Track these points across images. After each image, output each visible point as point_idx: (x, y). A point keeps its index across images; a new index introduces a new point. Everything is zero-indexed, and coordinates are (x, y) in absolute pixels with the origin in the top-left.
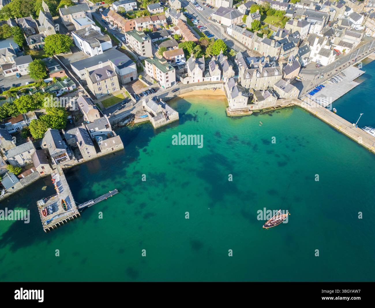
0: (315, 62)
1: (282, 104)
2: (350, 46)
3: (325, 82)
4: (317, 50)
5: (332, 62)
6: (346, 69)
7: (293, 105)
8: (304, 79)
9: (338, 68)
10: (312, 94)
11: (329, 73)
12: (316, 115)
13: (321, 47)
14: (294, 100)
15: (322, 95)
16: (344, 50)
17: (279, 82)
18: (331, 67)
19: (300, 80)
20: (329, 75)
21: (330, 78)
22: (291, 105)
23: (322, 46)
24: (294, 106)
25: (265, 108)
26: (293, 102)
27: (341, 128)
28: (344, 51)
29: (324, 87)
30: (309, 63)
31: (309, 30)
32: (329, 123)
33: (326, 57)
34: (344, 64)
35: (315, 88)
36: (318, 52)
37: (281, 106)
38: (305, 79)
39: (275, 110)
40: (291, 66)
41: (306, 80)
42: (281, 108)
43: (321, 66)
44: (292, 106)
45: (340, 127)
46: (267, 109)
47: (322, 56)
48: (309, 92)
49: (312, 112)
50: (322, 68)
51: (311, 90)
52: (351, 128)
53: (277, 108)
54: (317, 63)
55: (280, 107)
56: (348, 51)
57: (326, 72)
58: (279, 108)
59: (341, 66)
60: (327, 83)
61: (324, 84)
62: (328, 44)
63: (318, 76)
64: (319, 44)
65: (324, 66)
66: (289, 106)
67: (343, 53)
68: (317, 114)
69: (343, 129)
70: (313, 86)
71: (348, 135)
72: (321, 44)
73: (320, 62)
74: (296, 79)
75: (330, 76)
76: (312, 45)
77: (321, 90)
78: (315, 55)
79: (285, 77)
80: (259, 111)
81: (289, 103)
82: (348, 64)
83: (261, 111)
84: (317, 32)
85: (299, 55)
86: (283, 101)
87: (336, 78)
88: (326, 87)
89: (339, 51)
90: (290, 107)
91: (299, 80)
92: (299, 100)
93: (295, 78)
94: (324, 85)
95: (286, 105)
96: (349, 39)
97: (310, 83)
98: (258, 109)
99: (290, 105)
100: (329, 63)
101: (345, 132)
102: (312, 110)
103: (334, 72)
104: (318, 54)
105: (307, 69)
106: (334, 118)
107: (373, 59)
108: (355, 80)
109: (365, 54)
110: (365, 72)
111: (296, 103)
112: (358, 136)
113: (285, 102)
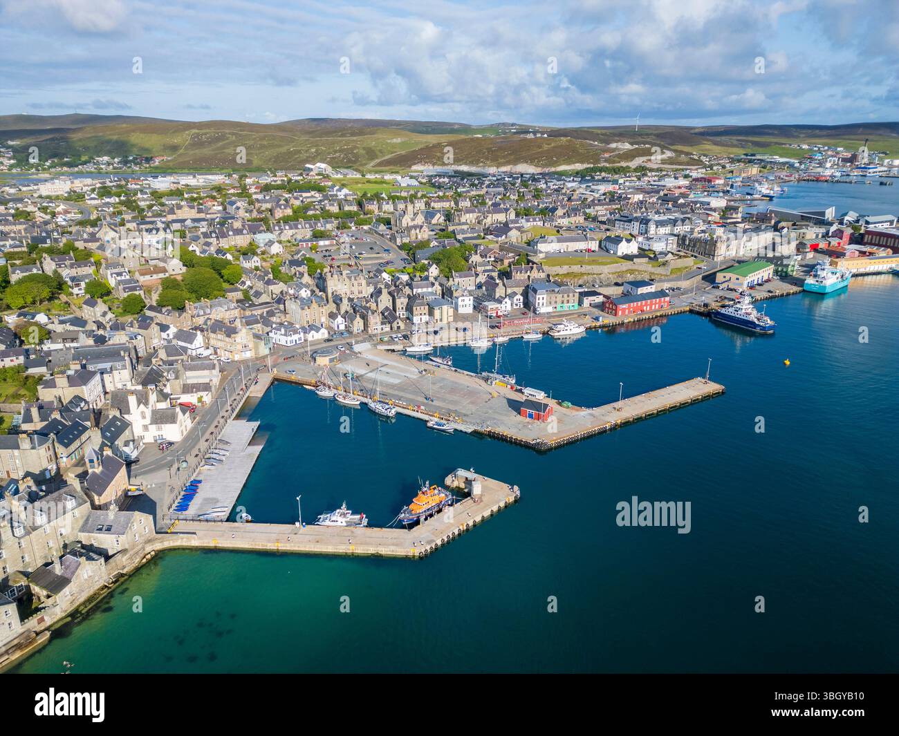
0: (153, 442)
1: (124, 567)
2: (206, 387)
3: (197, 471)
4: (144, 417)
5: (188, 429)
6: (223, 430)
7: (153, 553)
8: (149, 486)
9: (207, 436)
10: (183, 507)
11: (195, 452)
12: (217, 545)
13: (150, 408)
14: (149, 541)
15: (206, 499)
16: (198, 398)
17: (87, 520)
18: (191, 439)
19: (141, 492)
20: (197, 456)
21: (203, 460)
22: (149, 557)
23: (150, 406)
24: (156, 555)
25: (82, 600)
26: (149, 548)
27: (279, 545)
28: (200, 400)
29: (200, 482)
30: (140, 450)
31: (104, 386)
32: (251, 547)
33: (171, 423)
34: (215, 423)
35: (183, 493)
36: (148, 421)
37: (124, 571)
38: (151, 485)
39: (114, 590)
40: (102, 472)
41: (154, 486)
42: (126, 577)
43: (171, 444)
44: (153, 558)
45: (276, 544)
46: (90, 600)
47: (163, 425)
48: (174, 507)
49: (205, 545)
50: (173, 447)
51: (176, 502)
52: (296, 534)
53: (114, 582)
54: (159, 441)
55: (122, 575)
56: (207, 398)
57: (187, 451)
58: (122, 579)
59: (212, 429)
60: (202, 472)
61: (196, 476)
62: (162, 399)
63: (175, 466)
64: (142, 405)
65: (178, 442)
66: (144, 560)
67: (200, 404)
68: (218, 543)
69: (285, 545)
70: (176, 492)
71: (300, 549)
72: (146, 404)
73: (164, 437)
74: (130, 494)
75: (200, 455)
76: (128, 413)
77: (198, 491)
78: (146, 428)
79: (99, 502)
80: (69, 619)
81: (142, 555)
82: (222, 421)
83: (74, 614)
84: (124, 383)
85: (106, 442)
86: (124, 559)
87: (214, 456)
88: (206, 480)
89: (191, 403)
90: (149, 562)
91: (137, 493)
92: (160, 536)
93: (127, 493)
94: (198, 479)
95: (137, 562)
96: (197, 377)
97: (168, 489)
98: (64, 615)
99: (145, 557)
100: (185, 433)
101: (291, 546)
102: (201, 541)
103: (203, 445)
104: (150, 424)
105: (141, 463)
106: (256, 534)
107: (260, 395)
108: (252, 442)
109: (241, 393)
110: (259, 422)
111: (158, 546)
112: (318, 542)
113: (131, 558)
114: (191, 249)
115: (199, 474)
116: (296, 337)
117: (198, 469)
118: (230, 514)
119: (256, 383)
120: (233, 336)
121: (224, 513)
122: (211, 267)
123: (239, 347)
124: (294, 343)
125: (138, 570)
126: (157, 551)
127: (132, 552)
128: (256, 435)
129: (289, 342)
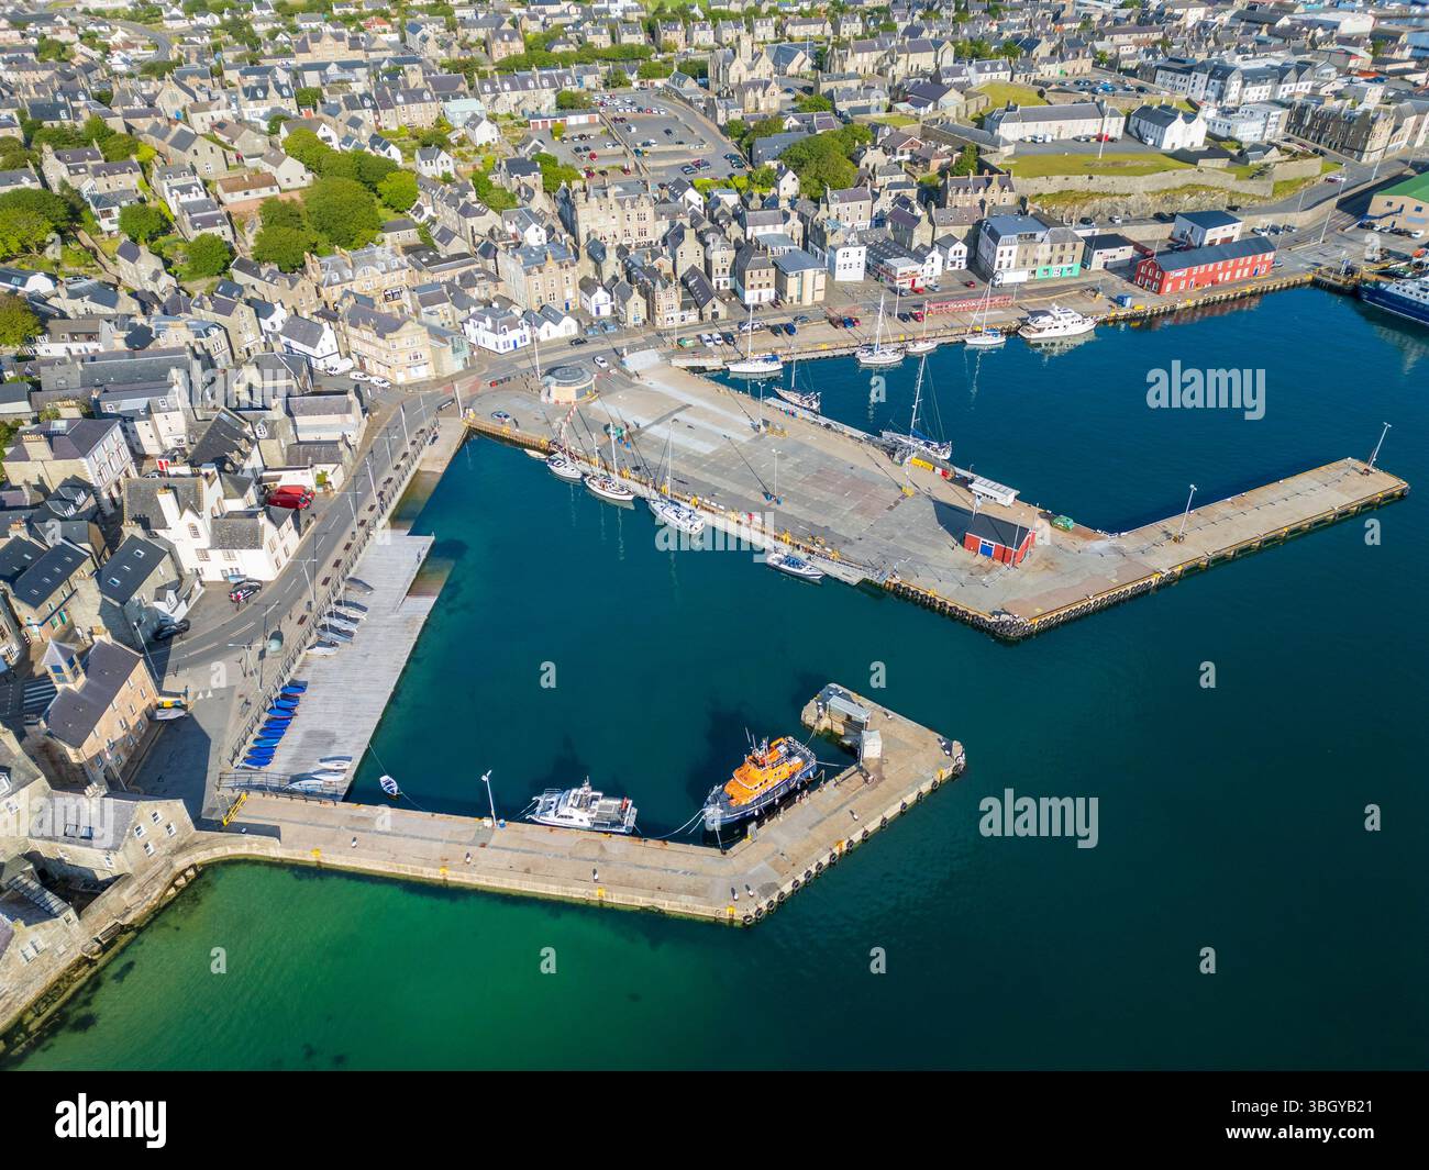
0: (223, 580)
1: (128, 911)
2: (332, 454)
3: (300, 660)
4: (196, 535)
5: (292, 551)
6: (360, 556)
7: (191, 873)
8: (200, 696)
9: (327, 570)
10: (261, 756)
11: (299, 609)
12: (322, 861)
13: (207, 514)
14: (182, 849)
15: (310, 734)
16: (318, 476)
18: (294, 577)
19: (182, 713)
20: (302, 620)
21: (314, 632)
22: (181, 882)
24: (199, 875)
25: (29, 1000)
26: (181, 862)
27: (448, 873)
28: (321, 479)
29: (301, 687)
30: (195, 600)
31: (136, 447)
32: (391, 871)
33: (251, 547)
34: (346, 539)
35: (265, 716)
36: (204, 541)
37: (128, 920)
38: (205, 693)
39: (104, 968)
40: (86, 688)
41: (210, 695)
42: (131, 934)
43: (254, 588)
44: (191, 884)
45: (441, 871)
47: (235, 551)
49: (298, 858)
50: (260, 595)
51: (251, 738)
52: (483, 845)
53: (104, 949)
54: (233, 581)
55: (123, 930)
56: (337, 477)
57: (285, 608)
58: (123, 940)
59: (338, 552)
60: (310, 659)
61: (298, 672)
62: (234, 492)
63: (258, 645)
64: (188, 513)
65: (269, 583)
66: (172, 891)
67: (321, 490)
68: (323, 857)
69: (459, 873)
70: (253, 711)
71: (490, 884)
72: (197, 508)
73: (242, 573)
74: (160, 715)
75: (311, 617)
76: (164, 526)
77: (296, 712)
78: (203, 555)
81: (168, 879)
82: (360, 532)
84: (178, 438)
85: (111, 601)
86: (126, 893)
87: (336, 623)
88: (315, 682)
90: (182, 892)
91: (173, 715)
92: (206, 834)
93: (154, 713)
94: (301, 678)
95: (155, 895)
96: (317, 429)
97: (237, 703)
99: (173, 884)
100: (284, 562)
101: (472, 878)
102: (290, 851)
103: (317, 593)
104: (211, 548)
105: (194, 634)
106: (402, 839)
107: (440, 469)
108: (414, 590)
109: (402, 463)
110: (433, 538)
111: (202, 856)
112: (527, 871)
113: (141, 891)
114: (320, 134)
115: (304, 664)
116: (514, 335)
117: (303, 654)
118: (356, 776)
119: (435, 438)
120: (388, 336)
121: (341, 777)
122: (357, 176)
123: (404, 358)
124: (512, 347)
125: (158, 913)
126: (202, 865)
127: (142, 880)
128: (427, 567)
129: (501, 346)
